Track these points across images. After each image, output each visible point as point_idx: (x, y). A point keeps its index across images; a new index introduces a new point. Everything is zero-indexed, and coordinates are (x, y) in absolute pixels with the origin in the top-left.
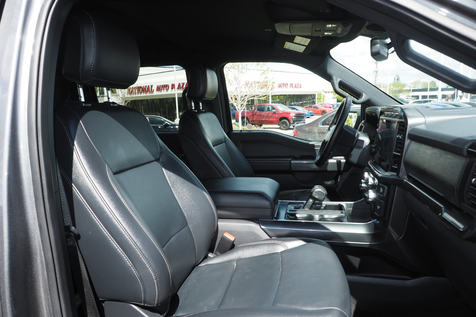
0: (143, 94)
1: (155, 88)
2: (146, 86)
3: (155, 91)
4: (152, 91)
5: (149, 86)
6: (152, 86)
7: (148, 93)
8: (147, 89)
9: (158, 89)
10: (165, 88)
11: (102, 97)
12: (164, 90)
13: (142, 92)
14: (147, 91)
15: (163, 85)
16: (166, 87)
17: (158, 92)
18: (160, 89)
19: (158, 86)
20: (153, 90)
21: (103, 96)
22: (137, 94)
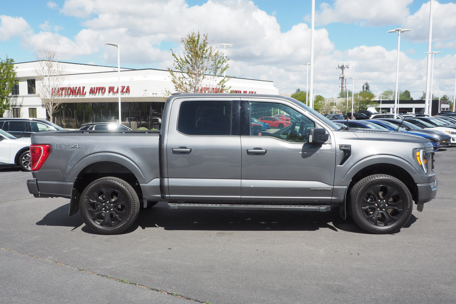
0: (72, 97)
1: (87, 90)
2: (76, 88)
3: (88, 93)
4: (84, 94)
5: (80, 88)
6: (84, 88)
7: (79, 95)
8: (78, 91)
9: (92, 92)
10: (100, 91)
11: (15, 97)
12: (99, 93)
13: (70, 94)
14: (77, 93)
15: (98, 87)
16: (101, 89)
17: (91, 95)
18: (94, 91)
19: (92, 88)
20: (86, 92)
21: (17, 97)
22: (64, 96)
